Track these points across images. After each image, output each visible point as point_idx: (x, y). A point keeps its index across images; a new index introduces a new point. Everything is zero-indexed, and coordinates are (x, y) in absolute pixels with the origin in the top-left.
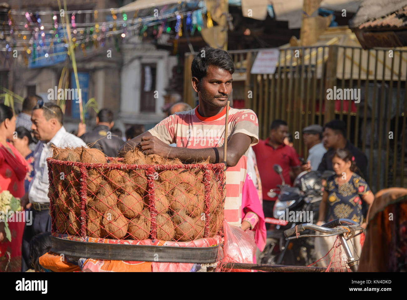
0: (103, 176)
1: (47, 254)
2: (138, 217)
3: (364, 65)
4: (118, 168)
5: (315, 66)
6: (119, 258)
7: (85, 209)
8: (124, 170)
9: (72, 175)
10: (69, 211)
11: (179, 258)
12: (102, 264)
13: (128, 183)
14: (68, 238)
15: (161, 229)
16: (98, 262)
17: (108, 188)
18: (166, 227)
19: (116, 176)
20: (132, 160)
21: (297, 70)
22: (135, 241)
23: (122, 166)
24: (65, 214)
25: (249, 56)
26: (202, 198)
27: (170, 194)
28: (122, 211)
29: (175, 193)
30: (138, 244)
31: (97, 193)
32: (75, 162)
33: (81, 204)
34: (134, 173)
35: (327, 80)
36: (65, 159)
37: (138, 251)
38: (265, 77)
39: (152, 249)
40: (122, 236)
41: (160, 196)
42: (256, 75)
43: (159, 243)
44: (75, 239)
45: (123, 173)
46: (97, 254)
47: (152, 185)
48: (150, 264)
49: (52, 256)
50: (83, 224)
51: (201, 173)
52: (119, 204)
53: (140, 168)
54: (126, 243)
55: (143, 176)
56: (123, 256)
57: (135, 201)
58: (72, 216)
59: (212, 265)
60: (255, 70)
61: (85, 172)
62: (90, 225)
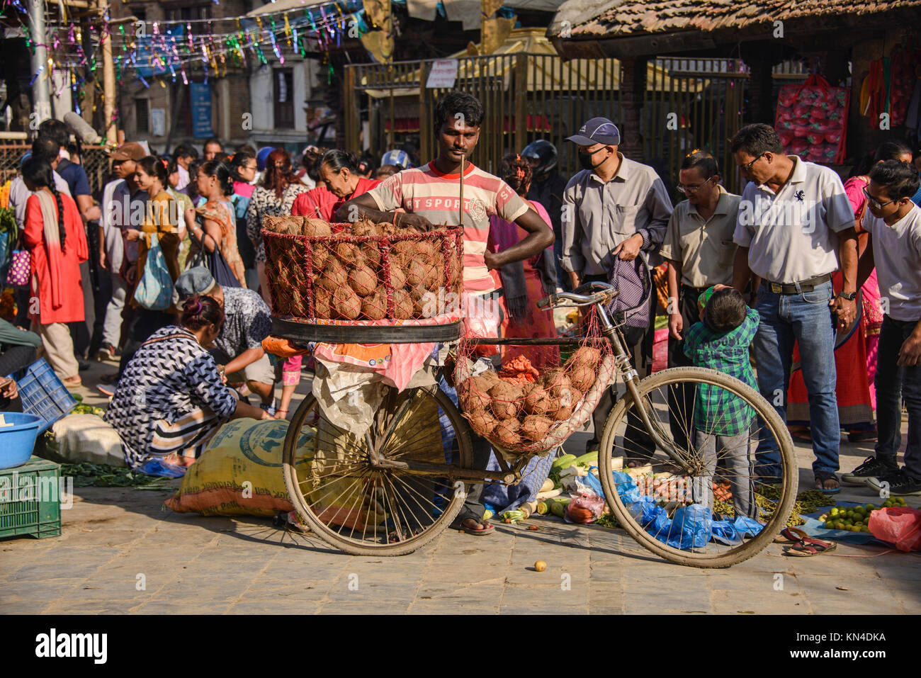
0: (329, 251)
1: (269, 337)
2: (373, 295)
3: (557, 75)
4: (347, 241)
5: (501, 78)
6: (353, 340)
7: (312, 288)
8: (354, 243)
9: (294, 249)
10: (293, 290)
11: (420, 338)
12: (335, 348)
13: (360, 257)
14: (294, 319)
15: (399, 307)
16: (330, 345)
17: (336, 264)
18: (404, 305)
19: (346, 250)
20: (362, 231)
21: (480, 83)
22: (371, 322)
23: (352, 238)
24: (288, 293)
25: (422, 66)
26: (441, 269)
27: (407, 268)
28: (354, 289)
29: (412, 266)
30: (374, 325)
31: (325, 269)
32: (296, 235)
33: (307, 282)
34: (365, 245)
35: (517, 94)
36: (285, 232)
37: (375, 333)
38: (443, 91)
39: (389, 329)
40: (355, 316)
41: (396, 270)
42: (433, 89)
43: (397, 323)
44: (301, 320)
45: (353, 246)
46: (329, 337)
47: (387, 259)
48: (388, 346)
49: (276, 340)
50: (311, 304)
51: (439, 240)
52: (350, 282)
53: (372, 239)
54: (360, 324)
55: (376, 248)
56: (358, 338)
57: (368, 277)
58: (297, 295)
59: (455, 342)
60: (430, 84)
61: (309, 247)
62: (318, 305)
